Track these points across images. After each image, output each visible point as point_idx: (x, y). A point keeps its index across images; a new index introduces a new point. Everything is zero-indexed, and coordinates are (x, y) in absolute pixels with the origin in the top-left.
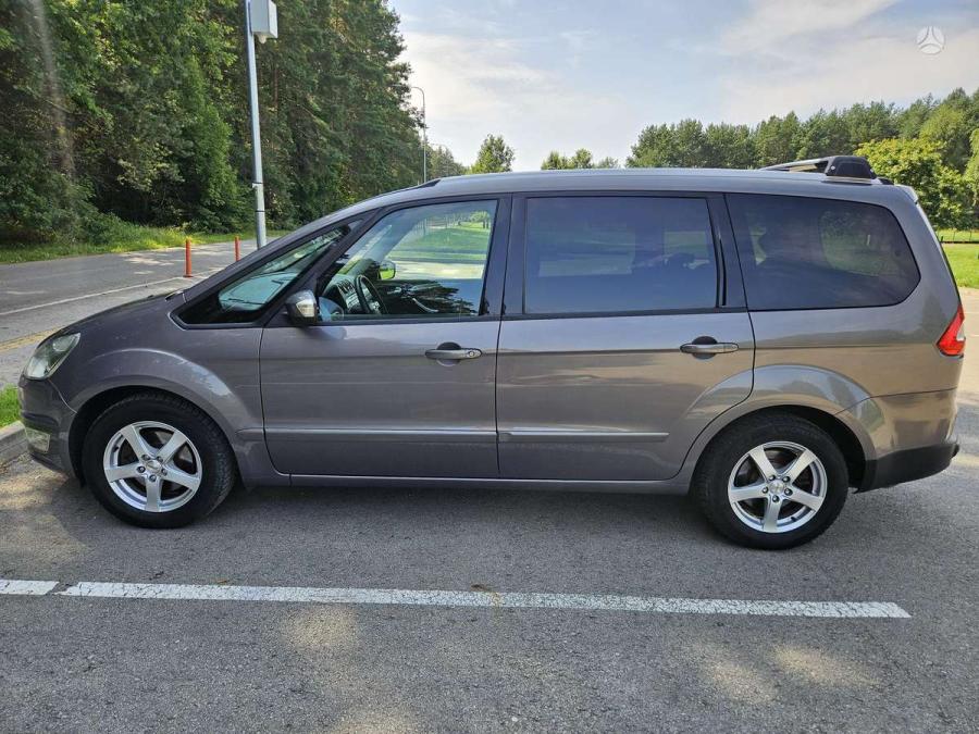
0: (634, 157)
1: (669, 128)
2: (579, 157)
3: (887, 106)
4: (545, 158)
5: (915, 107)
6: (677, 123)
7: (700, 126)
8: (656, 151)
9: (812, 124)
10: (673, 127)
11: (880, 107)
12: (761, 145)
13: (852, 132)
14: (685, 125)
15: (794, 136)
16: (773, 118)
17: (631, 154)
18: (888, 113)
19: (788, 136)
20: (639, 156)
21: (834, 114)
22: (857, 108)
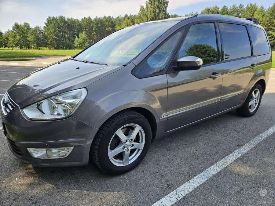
0: (46, 26)
1: (55, 17)
2: (25, 25)
3: (111, 17)
4: (13, 25)
5: (118, 18)
6: (57, 16)
7: (65, 18)
8: (53, 25)
9: (95, 20)
10: (56, 17)
11: (110, 17)
12: (83, 25)
13: (105, 23)
14: (60, 17)
15: (91, 23)
16: (85, 18)
17: (44, 25)
18: (112, 19)
19: (90, 23)
20: (47, 26)
21: (100, 18)
22: (105, 17)
